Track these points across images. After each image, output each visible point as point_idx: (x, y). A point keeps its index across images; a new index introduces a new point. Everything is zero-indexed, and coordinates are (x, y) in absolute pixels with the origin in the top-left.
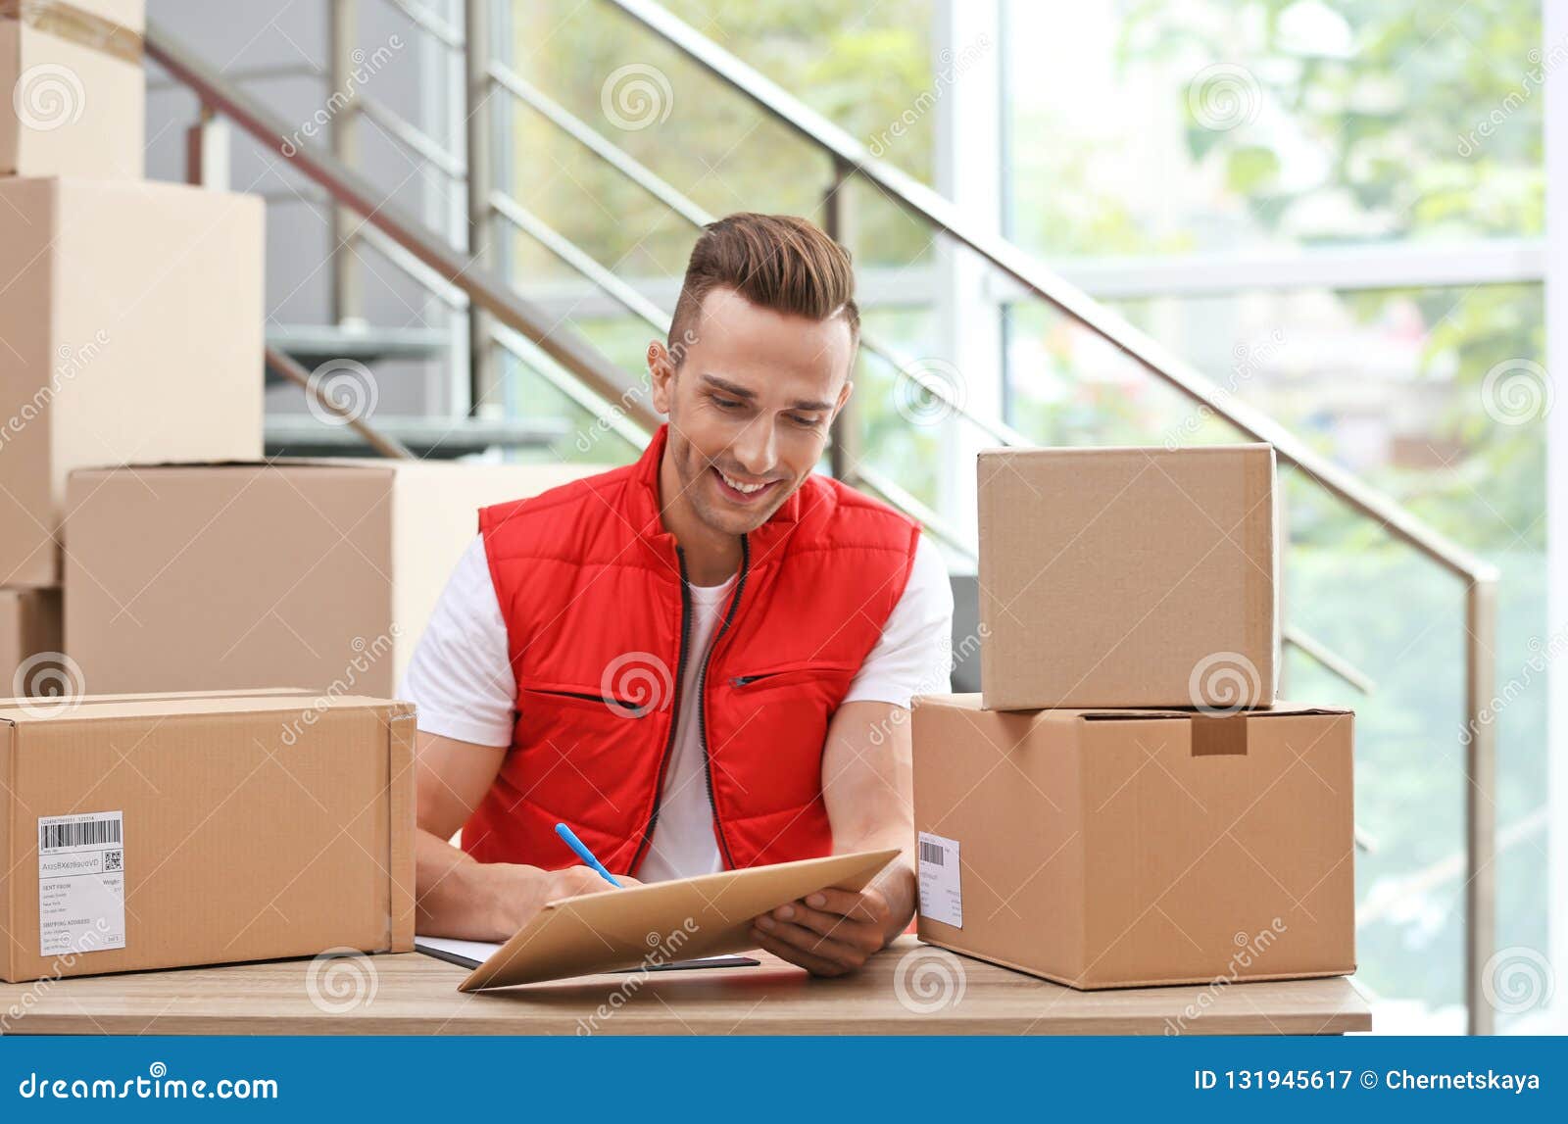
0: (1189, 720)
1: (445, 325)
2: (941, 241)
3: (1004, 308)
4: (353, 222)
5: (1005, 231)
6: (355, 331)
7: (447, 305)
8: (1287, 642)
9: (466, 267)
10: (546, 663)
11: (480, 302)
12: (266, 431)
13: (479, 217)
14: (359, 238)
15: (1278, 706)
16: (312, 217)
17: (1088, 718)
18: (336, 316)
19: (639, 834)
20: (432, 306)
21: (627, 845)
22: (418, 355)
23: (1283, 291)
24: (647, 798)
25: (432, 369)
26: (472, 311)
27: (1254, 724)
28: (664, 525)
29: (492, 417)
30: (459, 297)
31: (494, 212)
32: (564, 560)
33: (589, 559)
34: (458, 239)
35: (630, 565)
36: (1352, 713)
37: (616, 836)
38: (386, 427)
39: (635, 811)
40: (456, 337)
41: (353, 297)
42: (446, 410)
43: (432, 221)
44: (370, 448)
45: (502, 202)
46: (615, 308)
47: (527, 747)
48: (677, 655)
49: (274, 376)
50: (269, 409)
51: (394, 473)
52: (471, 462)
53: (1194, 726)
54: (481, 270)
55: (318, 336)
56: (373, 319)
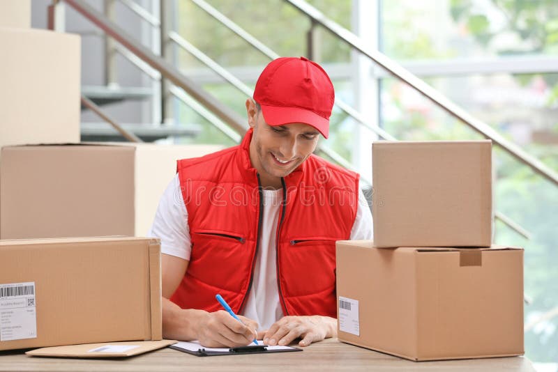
0: (458, 252)
1: (151, 86)
2: (354, 53)
3: (380, 81)
4: (114, 43)
5: (380, 48)
6: (114, 89)
7: (151, 78)
8: (496, 217)
9: (160, 62)
10: (203, 222)
11: (166, 76)
12: (82, 130)
13: (165, 42)
14: (116, 51)
15: (493, 247)
16: (97, 42)
17: (419, 251)
18: (106, 82)
19: (244, 291)
20: (146, 79)
21: (240, 295)
22: (139, 98)
23: (488, 74)
24: (248, 276)
25: (145, 104)
26: (162, 81)
27: (484, 253)
28: (251, 166)
29: (170, 124)
30: (156, 74)
31: (171, 40)
32: (211, 181)
33: (222, 181)
34: (156, 50)
35: (237, 182)
36: (523, 249)
37: (235, 292)
38: (128, 128)
39: (243, 281)
40: (156, 91)
41: (114, 74)
42: (151, 121)
43: (145, 42)
44: (122, 138)
45: (174, 36)
46: (220, 79)
47: (197, 259)
48: (258, 218)
49: (84, 107)
50: (83, 120)
51: (135, 148)
52: (161, 143)
53: (461, 254)
54: (166, 63)
55: (100, 91)
56: (122, 84)
